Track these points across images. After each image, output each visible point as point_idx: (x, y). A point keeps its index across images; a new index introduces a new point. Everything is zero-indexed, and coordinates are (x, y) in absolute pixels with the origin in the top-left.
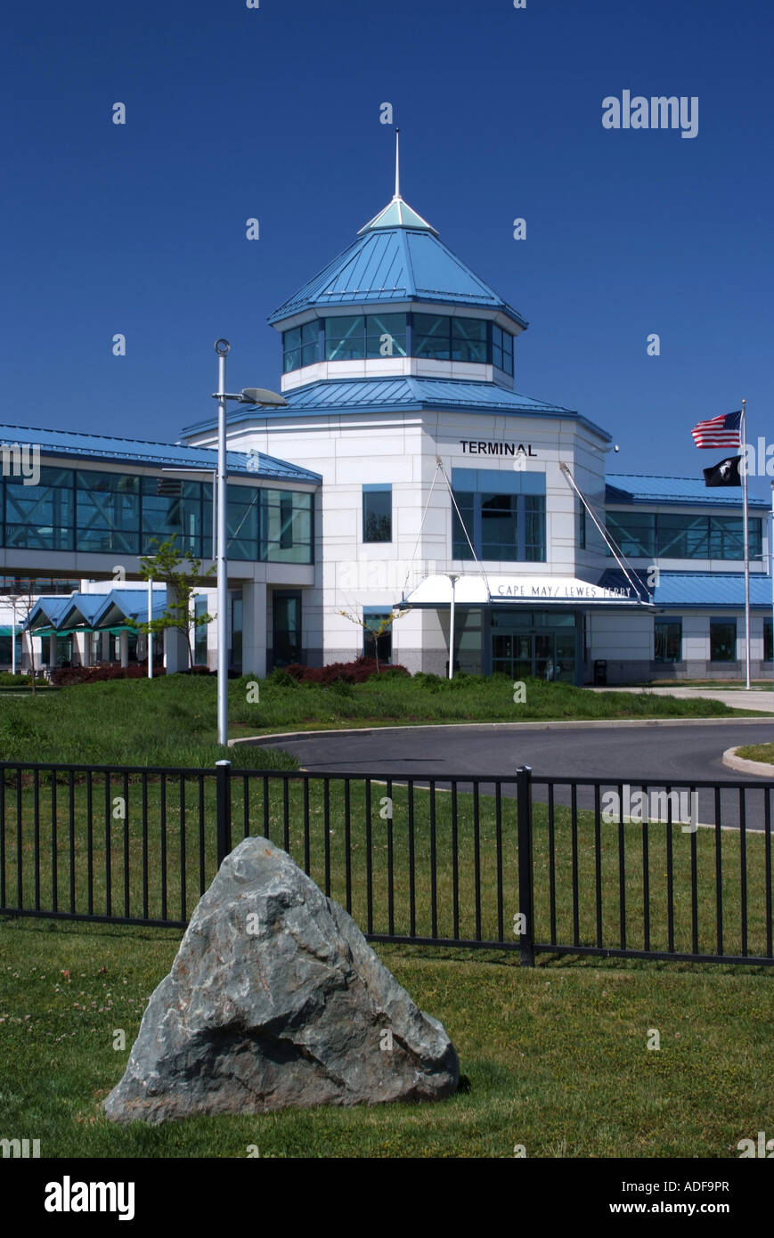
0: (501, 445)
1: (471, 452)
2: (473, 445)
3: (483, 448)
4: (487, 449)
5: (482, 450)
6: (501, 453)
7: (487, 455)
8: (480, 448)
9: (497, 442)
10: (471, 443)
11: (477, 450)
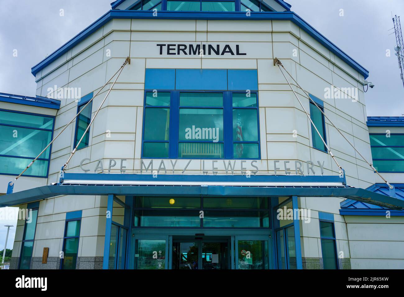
0: (204, 46)
1: (168, 53)
2: (171, 47)
3: (183, 50)
4: (187, 51)
5: (181, 52)
6: (204, 54)
7: (188, 56)
8: (179, 50)
9: (199, 43)
10: (169, 46)
11: (176, 51)
